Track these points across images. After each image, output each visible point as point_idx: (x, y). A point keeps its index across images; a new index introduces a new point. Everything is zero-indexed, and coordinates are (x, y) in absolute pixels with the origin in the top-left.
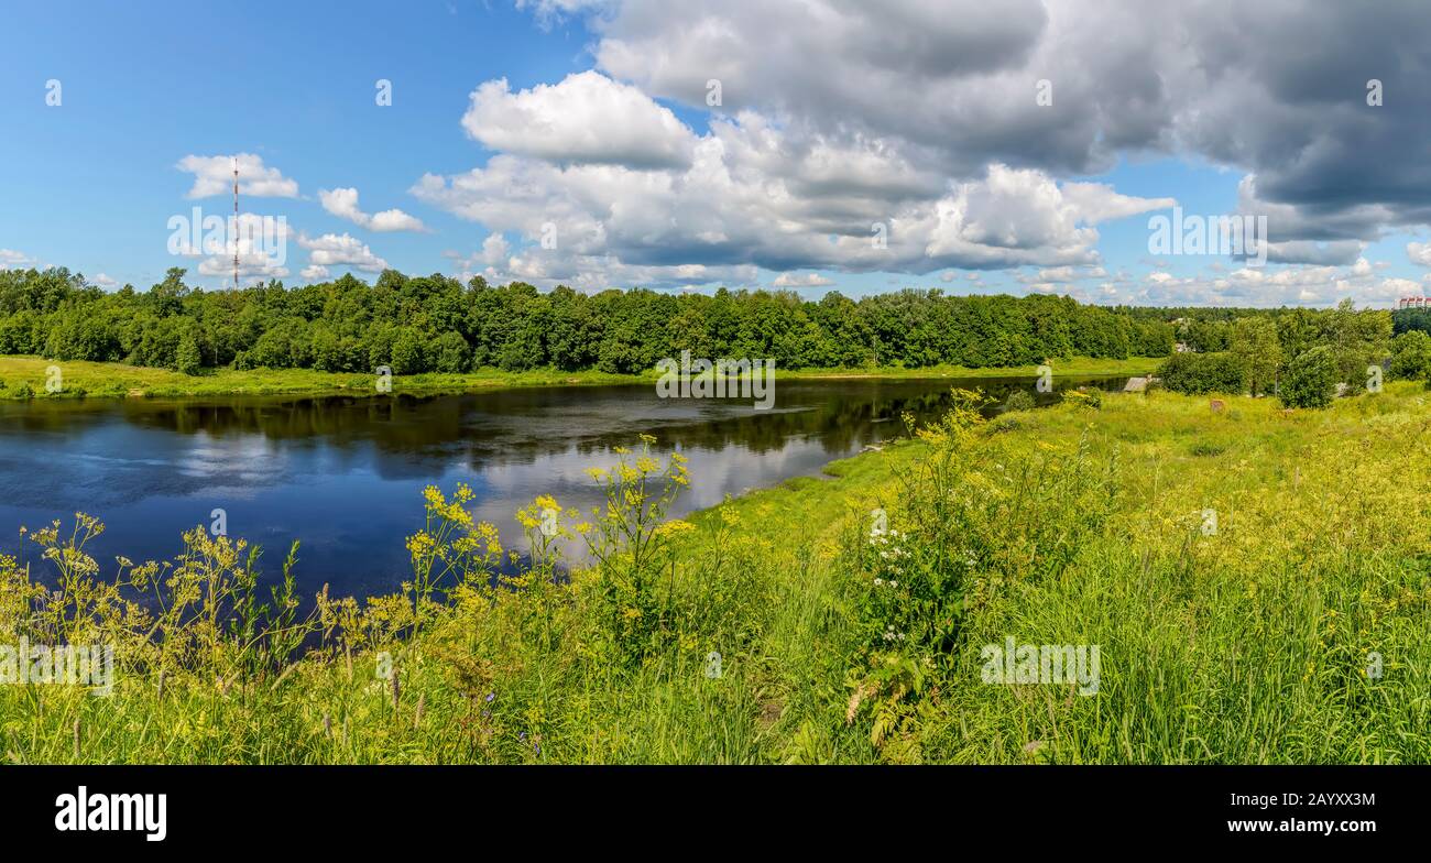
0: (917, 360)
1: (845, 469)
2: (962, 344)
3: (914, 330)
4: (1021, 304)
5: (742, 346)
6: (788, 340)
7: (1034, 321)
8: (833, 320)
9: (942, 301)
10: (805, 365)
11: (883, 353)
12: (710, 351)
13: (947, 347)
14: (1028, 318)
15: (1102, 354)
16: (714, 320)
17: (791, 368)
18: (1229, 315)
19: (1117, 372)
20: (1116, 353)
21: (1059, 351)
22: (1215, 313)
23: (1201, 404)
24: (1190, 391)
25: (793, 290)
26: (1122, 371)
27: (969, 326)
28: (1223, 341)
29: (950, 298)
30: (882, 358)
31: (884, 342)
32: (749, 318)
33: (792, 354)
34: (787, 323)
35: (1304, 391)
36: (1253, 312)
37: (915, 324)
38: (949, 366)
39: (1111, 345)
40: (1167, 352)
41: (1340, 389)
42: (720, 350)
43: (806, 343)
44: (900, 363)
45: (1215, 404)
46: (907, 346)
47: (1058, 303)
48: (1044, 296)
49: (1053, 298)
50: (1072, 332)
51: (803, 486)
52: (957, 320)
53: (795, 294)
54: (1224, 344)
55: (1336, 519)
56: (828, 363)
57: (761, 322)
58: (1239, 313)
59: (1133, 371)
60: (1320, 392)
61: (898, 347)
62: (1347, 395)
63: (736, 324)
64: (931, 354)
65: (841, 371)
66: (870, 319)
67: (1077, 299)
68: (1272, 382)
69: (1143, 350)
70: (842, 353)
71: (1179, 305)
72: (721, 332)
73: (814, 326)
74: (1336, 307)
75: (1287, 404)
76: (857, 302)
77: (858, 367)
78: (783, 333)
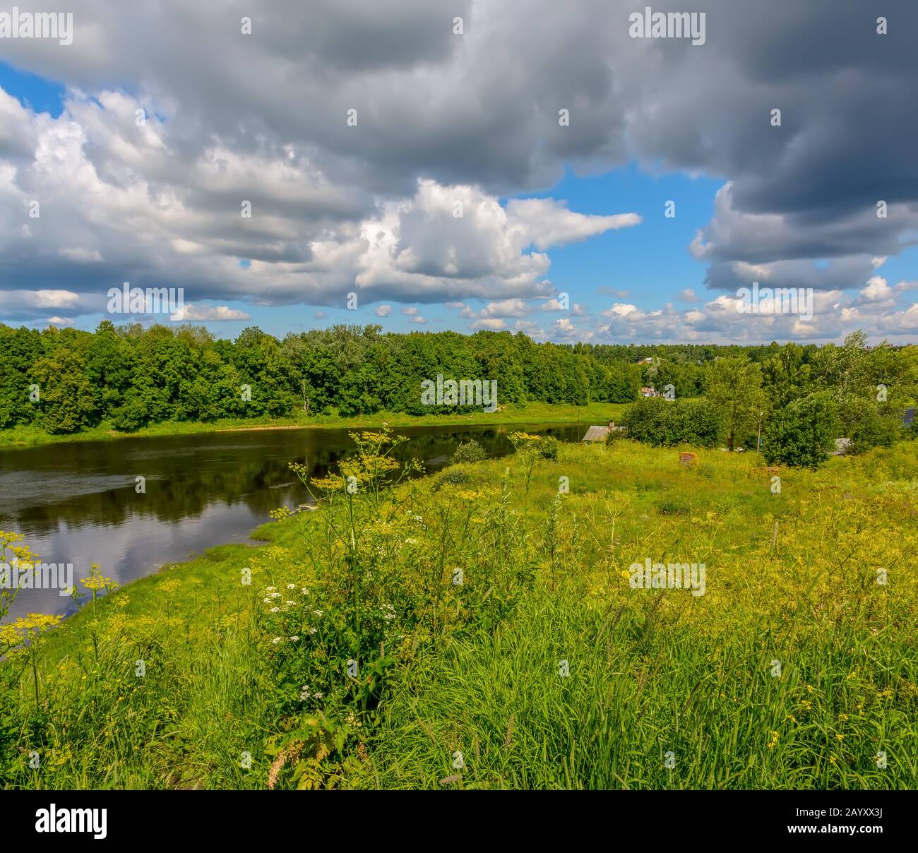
0: (354, 406)
1: (276, 533)
2: (404, 389)
3: (349, 373)
4: (469, 343)
5: (139, 395)
6: (198, 386)
7: (484, 363)
8: (252, 361)
9: (380, 339)
10: (221, 416)
11: (315, 400)
12: (96, 403)
13: (387, 393)
14: (477, 359)
15: (560, 399)
16: (98, 362)
17: (205, 420)
18: (708, 354)
19: (575, 419)
20: (575, 398)
21: (513, 397)
22: (689, 351)
23: (668, 457)
24: (658, 442)
25: (201, 325)
26: (581, 418)
27: (411, 368)
28: (698, 385)
29: (389, 335)
30: (314, 405)
31: (315, 387)
32: (146, 359)
33: (205, 402)
34: (196, 366)
35: (793, 447)
36: (734, 351)
37: (350, 366)
38: (391, 413)
39: (570, 389)
40: (632, 398)
41: (840, 446)
42: (111, 400)
43: (221, 389)
44: (334, 411)
45: (685, 458)
46: (342, 391)
47: (511, 341)
48: (494, 333)
49: (504, 335)
50: (526, 374)
51: (228, 555)
52: (398, 361)
53: (203, 330)
54: (699, 388)
55: (825, 589)
56: (250, 412)
57: (162, 365)
58: (718, 351)
59: (593, 418)
60: (814, 448)
61: (331, 393)
62: (849, 453)
63: (129, 368)
64: (370, 400)
65: (266, 422)
66: (297, 361)
67: (531, 336)
68: (754, 433)
69: (606, 395)
70: (266, 400)
71: (648, 343)
72: (109, 378)
73: (229, 369)
74: (840, 342)
75: (771, 461)
76: (281, 340)
77: (287, 417)
78: (192, 378)
